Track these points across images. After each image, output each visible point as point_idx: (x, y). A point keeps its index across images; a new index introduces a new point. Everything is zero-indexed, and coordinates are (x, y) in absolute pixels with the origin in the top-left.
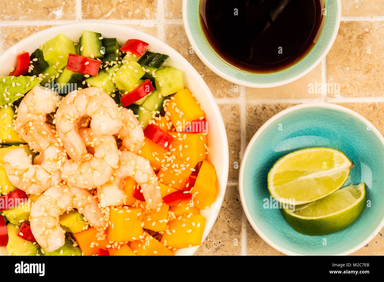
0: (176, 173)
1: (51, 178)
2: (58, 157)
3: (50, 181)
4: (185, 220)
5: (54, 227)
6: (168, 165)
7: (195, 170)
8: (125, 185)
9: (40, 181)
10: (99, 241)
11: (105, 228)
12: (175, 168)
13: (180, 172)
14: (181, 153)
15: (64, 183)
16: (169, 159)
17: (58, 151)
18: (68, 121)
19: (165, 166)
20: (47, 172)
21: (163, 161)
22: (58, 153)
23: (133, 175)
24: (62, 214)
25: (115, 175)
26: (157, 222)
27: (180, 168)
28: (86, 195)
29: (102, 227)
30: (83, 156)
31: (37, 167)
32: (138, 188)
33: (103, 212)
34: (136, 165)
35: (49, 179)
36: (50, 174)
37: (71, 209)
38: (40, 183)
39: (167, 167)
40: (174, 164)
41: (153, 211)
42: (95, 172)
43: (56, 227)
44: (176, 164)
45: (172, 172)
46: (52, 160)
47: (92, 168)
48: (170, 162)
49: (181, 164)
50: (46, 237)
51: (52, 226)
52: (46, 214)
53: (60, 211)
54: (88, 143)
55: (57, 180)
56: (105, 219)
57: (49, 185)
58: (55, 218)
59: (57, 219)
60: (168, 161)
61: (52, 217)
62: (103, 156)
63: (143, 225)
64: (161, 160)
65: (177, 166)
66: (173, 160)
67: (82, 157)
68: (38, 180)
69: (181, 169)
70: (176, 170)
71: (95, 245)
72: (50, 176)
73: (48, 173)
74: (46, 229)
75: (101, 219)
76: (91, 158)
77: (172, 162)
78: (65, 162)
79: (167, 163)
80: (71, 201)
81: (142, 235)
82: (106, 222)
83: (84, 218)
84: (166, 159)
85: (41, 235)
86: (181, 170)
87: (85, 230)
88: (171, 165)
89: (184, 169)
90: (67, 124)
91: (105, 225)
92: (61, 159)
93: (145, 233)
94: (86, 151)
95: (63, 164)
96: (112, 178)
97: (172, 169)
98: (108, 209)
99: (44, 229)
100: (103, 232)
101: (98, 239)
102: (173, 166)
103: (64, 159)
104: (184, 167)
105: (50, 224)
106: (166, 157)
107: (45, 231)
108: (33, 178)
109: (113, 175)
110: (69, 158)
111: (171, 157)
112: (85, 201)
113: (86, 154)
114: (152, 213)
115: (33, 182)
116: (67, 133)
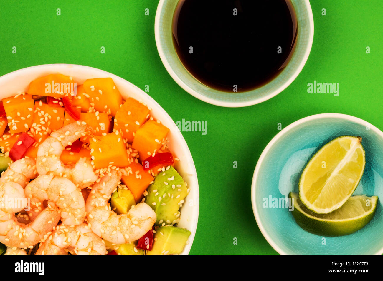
0: (48, 119)
1: (84, 234)
2: (62, 233)
3: (86, 235)
4: (92, 98)
5: (129, 217)
6: (44, 128)
7: (40, 101)
8: (72, 163)
9: (89, 244)
10: (133, 172)
11: (118, 169)
12: (44, 120)
13: (47, 115)
14: (27, 118)
15: (86, 220)
16: (38, 129)
17: (56, 235)
18: (24, 234)
19: (46, 131)
20: (78, 240)
21: (41, 134)
22: (59, 234)
23: (55, 157)
24: (115, 214)
25: (61, 174)
26: (99, 122)
27: (43, 116)
28: (91, 196)
29: (117, 172)
30: (51, 210)
31: (77, 250)
32: (69, 149)
33: (103, 175)
34: (45, 156)
35: (85, 235)
36: (80, 236)
37: (108, 207)
38: (91, 243)
39: (46, 128)
40: (41, 122)
41: (87, 128)
42: (61, 193)
43: (129, 215)
44: (40, 121)
45: (49, 123)
46: (66, 238)
47: (59, 198)
48: (40, 127)
49: (39, 116)
50: (140, 222)
51: (129, 219)
52: (118, 228)
53: (113, 215)
54: (40, 208)
55: (84, 227)
56: (109, 172)
57: (90, 234)
58: (120, 219)
59: (120, 217)
60: (40, 129)
61: (119, 222)
62: (44, 191)
63: (105, 134)
64: (41, 136)
65: (42, 119)
66: (37, 126)
67: (53, 210)
68: (88, 245)
69: (43, 114)
70: (46, 119)
71: (138, 174)
72: (82, 235)
73: (79, 238)
74: (133, 224)
75: (110, 175)
76: (51, 201)
77: (40, 125)
78: (65, 225)
79: (42, 130)
80: (99, 208)
81: (115, 132)
82: (111, 170)
83: (114, 192)
84: (39, 132)
85: (140, 227)
86: (45, 114)
87: (127, 187)
88: (42, 125)
89: (42, 112)
90: (27, 235)
91: (114, 169)
92: (63, 229)
93: (114, 130)
94: (47, 209)
95: (67, 226)
96: (65, 176)
97: (46, 123)
98: (97, 171)
99: (133, 226)
100: (123, 170)
101: (131, 173)
102: (43, 123)
103: (62, 227)
104: (40, 112)
105: (127, 222)
106: (37, 133)
107: (136, 225)
108: (88, 251)
109: (62, 176)
110: (60, 223)
111: (35, 128)
112: (96, 195)
113: (49, 208)
114: (89, 128)
115: (92, 249)
116: (36, 232)
